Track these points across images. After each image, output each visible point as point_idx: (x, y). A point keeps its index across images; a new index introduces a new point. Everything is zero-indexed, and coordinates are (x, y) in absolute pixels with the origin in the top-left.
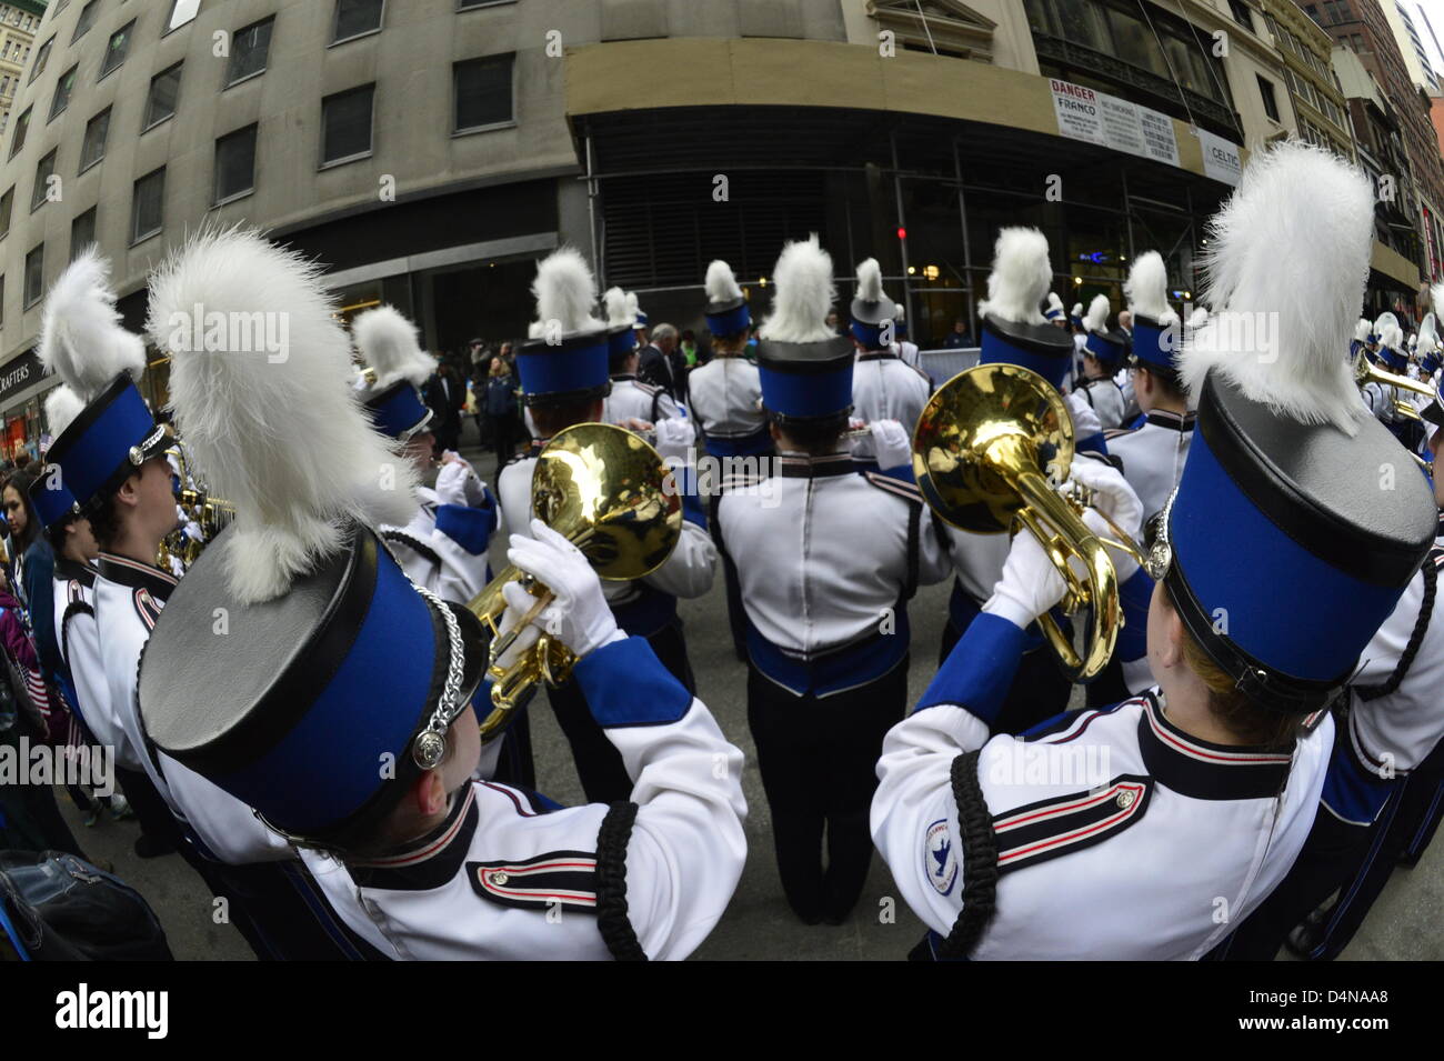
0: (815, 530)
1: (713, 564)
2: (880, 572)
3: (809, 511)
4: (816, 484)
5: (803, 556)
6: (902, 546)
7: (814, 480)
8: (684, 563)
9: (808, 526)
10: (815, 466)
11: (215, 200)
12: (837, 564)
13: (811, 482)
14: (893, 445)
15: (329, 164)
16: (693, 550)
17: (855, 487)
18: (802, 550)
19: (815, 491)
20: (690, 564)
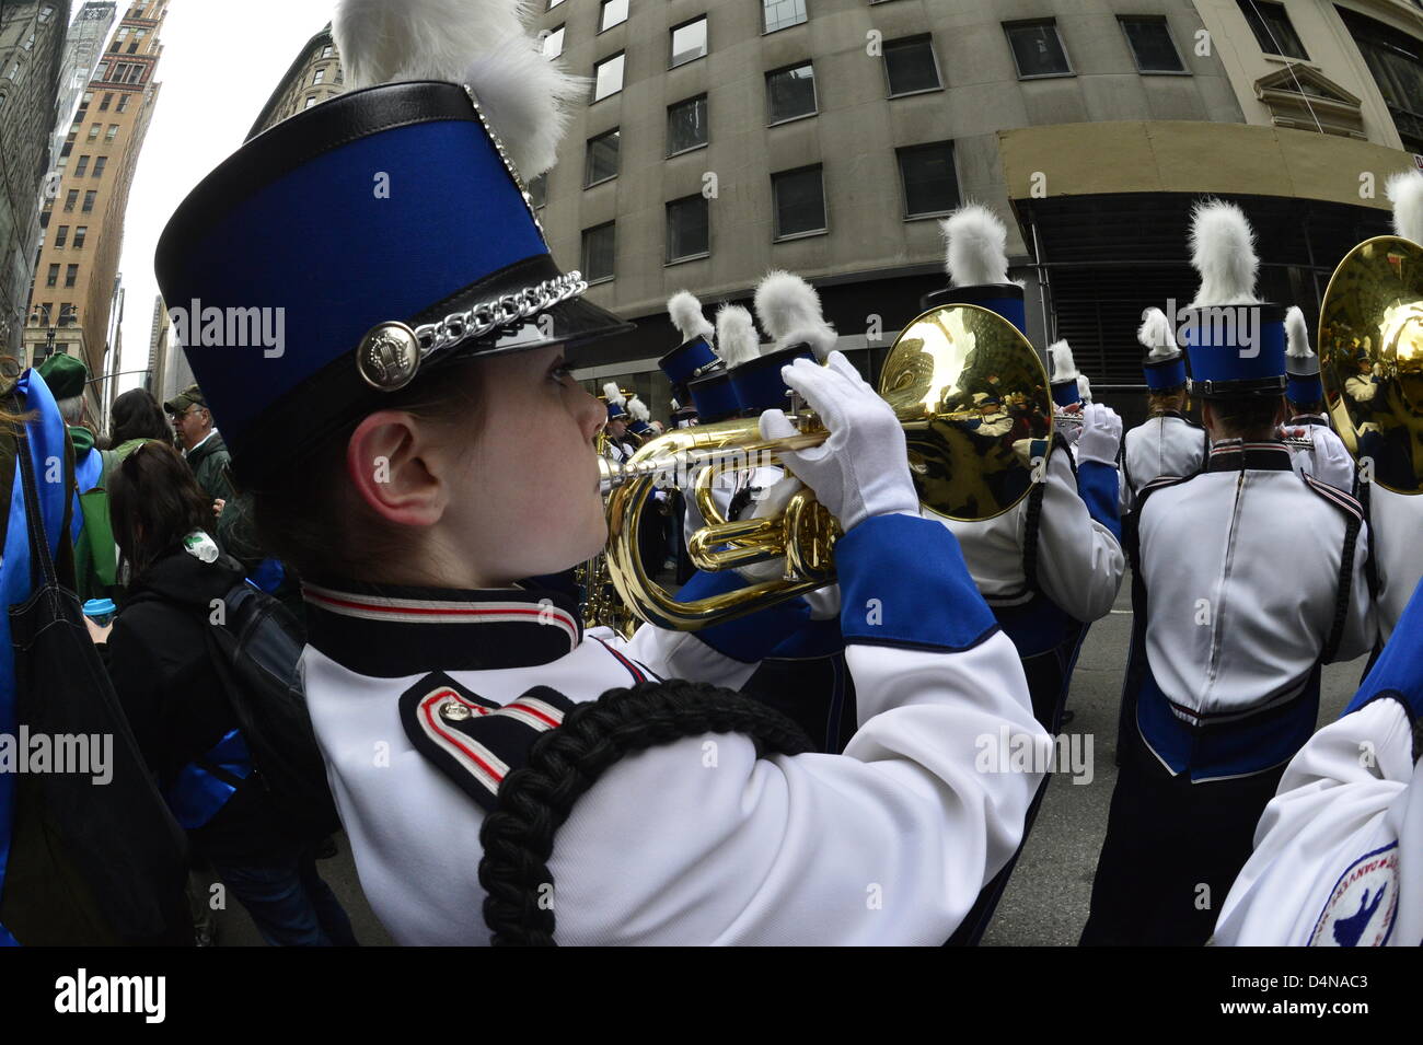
0: (1241, 538)
1: (1119, 579)
2: (1304, 606)
3: (1238, 513)
4: (1248, 477)
5: (1223, 573)
6: (1334, 578)
7: (1246, 471)
8: (1089, 564)
9: (1233, 531)
10: (1249, 454)
11: (670, 258)
12: (1261, 590)
13: (1242, 475)
14: (1334, 463)
15: (785, 237)
16: (1100, 550)
17: (1290, 488)
18: (1223, 565)
19: (1246, 486)
20: (1094, 566)
